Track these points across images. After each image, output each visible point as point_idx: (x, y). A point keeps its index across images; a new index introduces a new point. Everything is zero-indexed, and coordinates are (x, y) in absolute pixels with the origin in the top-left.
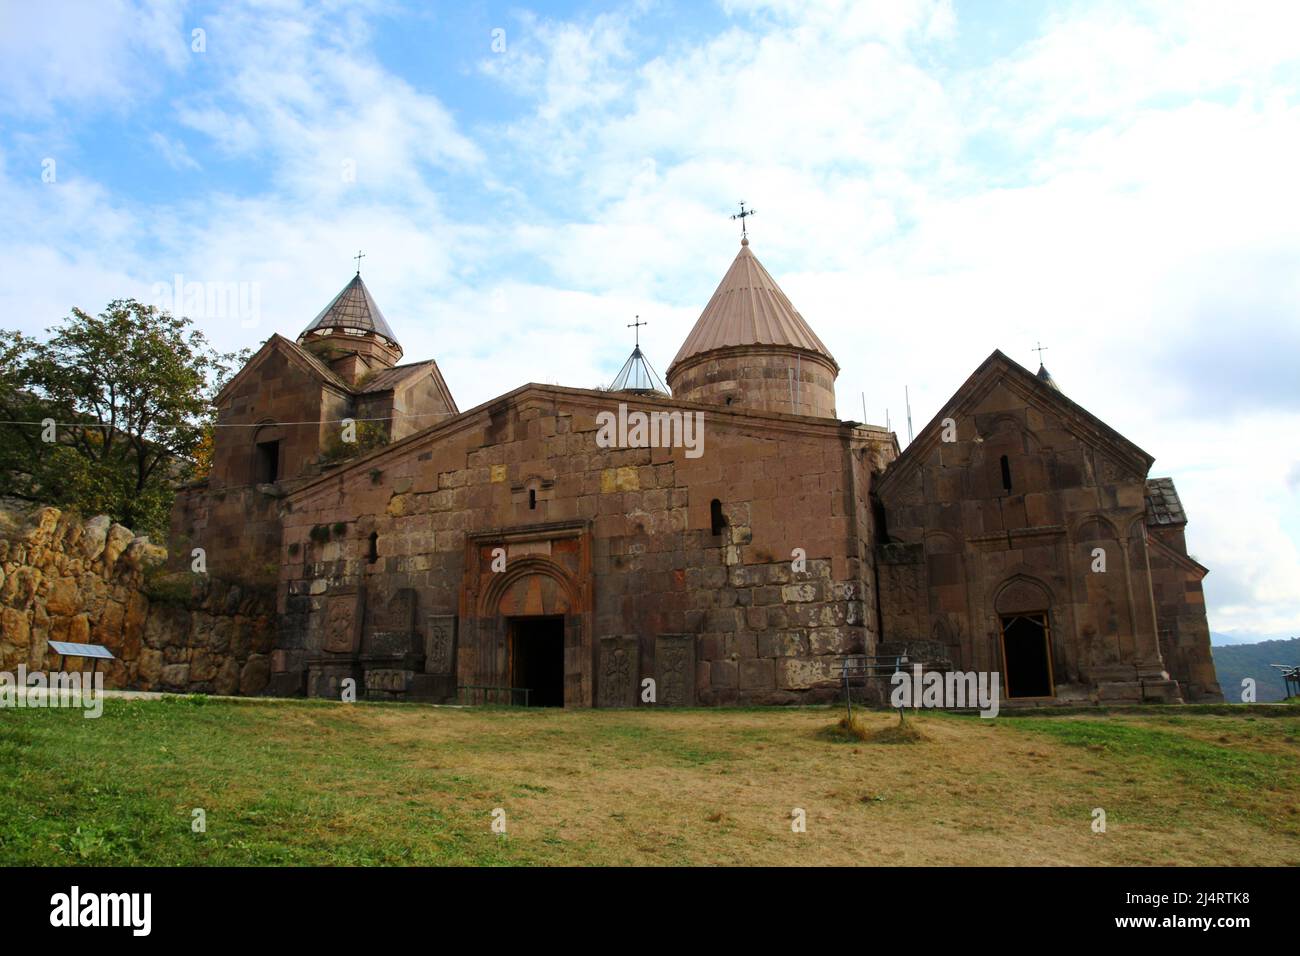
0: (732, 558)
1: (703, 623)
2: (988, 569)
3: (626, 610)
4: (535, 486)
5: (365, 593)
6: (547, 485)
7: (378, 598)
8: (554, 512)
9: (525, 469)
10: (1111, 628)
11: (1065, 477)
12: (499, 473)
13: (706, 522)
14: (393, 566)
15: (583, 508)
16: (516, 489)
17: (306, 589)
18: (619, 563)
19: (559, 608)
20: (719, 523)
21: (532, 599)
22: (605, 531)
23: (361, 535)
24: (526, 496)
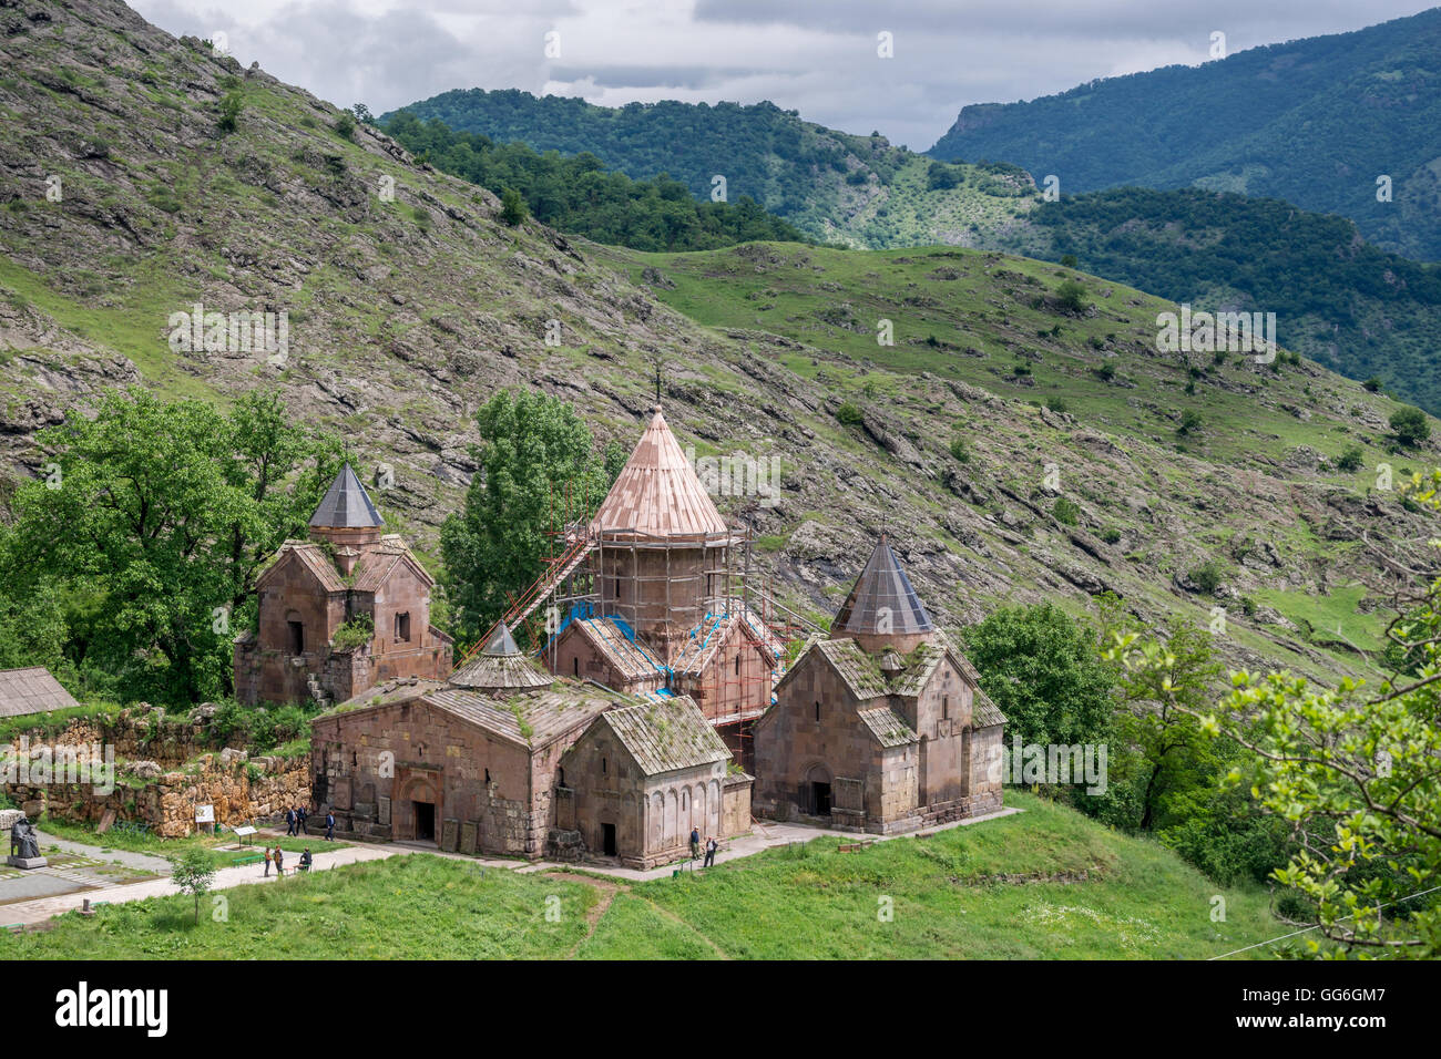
0: (491, 795)
1: (480, 820)
2: (597, 804)
3: (455, 808)
4: (421, 746)
5: (351, 779)
6: (426, 747)
7: (358, 784)
8: (428, 760)
9: (417, 737)
10: (631, 838)
11: (622, 774)
12: (406, 736)
13: (484, 779)
14: (364, 769)
15: (441, 760)
16: (414, 746)
17: (325, 773)
18: (453, 788)
19: (432, 801)
20: (488, 779)
21: (422, 795)
22: (448, 772)
23: (349, 752)
24: (417, 750)
